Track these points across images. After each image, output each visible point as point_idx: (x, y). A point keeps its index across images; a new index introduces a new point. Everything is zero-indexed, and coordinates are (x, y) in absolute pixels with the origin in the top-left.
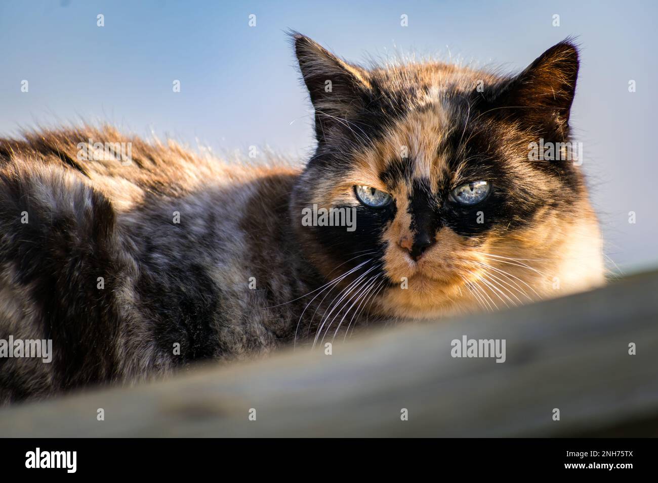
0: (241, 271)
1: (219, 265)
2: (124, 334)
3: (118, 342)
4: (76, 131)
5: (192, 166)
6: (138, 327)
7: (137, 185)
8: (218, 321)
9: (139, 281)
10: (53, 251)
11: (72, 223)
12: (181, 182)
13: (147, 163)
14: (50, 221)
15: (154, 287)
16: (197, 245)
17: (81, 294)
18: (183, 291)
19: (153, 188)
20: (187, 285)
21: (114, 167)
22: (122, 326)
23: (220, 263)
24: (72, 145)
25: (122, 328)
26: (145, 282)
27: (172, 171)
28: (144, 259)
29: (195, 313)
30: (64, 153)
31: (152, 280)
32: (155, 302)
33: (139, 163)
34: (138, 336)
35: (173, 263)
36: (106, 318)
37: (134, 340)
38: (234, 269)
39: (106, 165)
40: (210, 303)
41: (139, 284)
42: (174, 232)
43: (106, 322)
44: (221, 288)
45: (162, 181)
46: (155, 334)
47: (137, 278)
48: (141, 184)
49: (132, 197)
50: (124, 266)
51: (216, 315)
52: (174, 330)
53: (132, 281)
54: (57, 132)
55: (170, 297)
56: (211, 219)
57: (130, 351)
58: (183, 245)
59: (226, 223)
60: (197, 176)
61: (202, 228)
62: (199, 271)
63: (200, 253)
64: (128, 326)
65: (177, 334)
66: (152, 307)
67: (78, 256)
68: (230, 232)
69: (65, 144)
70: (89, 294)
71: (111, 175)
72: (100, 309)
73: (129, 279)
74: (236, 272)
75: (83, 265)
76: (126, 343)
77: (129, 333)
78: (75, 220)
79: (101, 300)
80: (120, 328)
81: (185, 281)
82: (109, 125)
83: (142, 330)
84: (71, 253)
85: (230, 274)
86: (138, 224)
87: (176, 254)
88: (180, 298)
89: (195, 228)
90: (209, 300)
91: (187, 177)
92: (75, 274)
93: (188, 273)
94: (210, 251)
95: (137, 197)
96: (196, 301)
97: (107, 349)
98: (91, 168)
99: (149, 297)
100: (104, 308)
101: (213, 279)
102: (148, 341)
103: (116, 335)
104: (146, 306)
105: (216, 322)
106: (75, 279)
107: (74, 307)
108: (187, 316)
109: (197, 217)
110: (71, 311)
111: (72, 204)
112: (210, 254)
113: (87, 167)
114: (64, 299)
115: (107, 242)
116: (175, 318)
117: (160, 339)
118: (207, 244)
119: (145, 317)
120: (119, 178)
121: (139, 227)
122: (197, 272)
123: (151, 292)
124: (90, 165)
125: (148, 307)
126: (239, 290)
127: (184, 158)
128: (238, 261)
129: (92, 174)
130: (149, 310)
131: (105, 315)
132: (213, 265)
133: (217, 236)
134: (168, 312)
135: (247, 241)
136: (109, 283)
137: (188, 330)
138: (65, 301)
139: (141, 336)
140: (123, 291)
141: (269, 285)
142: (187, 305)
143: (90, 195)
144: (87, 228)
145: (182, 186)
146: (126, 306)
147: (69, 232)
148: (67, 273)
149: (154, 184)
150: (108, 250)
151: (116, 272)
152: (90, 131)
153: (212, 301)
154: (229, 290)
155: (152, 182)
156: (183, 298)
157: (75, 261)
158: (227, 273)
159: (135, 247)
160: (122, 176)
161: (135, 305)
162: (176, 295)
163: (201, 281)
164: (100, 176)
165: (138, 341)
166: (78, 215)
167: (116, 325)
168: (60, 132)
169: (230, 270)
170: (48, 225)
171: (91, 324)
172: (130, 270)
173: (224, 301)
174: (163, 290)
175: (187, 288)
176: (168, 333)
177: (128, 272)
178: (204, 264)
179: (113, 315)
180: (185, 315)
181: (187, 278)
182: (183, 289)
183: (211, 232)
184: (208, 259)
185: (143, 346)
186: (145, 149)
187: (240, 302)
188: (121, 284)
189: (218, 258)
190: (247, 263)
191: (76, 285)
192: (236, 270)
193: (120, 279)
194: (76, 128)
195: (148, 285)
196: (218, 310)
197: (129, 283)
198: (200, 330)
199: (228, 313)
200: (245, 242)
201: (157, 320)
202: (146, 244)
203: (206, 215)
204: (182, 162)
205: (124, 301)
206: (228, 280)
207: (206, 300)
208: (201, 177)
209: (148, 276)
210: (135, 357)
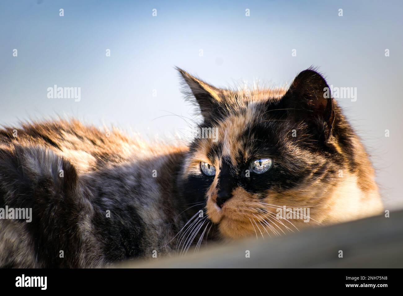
0: (158, 211)
1: (144, 207)
2: (84, 251)
3: (81, 256)
4: (54, 123)
5: (127, 145)
6: (94, 247)
7: (92, 155)
8: (144, 244)
9: (94, 217)
10: (38, 201)
11: (50, 182)
12: (120, 154)
13: (98, 142)
14: (36, 182)
15: (104, 221)
16: (131, 193)
17: (56, 226)
18: (122, 224)
19: (102, 157)
20: (125, 220)
21: (78, 144)
22: (83, 246)
23: (145, 205)
24: (52, 131)
25: (83, 247)
26: (98, 218)
27: (114, 147)
28: (97, 202)
29: (131, 238)
30: (47, 136)
31: (103, 216)
32: (105, 230)
33: (94, 143)
34: (93, 252)
35: (116, 205)
36: (73, 241)
37: (91, 254)
38: (153, 210)
39: (73, 143)
40: (139, 233)
41: (94, 219)
42: (116, 184)
43: (73, 244)
44: (146, 223)
45: (107, 152)
46: (105, 250)
47: (92, 215)
48: (94, 155)
49: (89, 162)
50: (83, 208)
51: (143, 240)
52: (117, 249)
53: (89, 216)
54: (43, 124)
55: (114, 228)
56: (139, 176)
57: (88, 262)
58: (122, 192)
59: (148, 179)
60: (130, 151)
61: (133, 182)
62: (132, 210)
63: (133, 198)
64: (87, 246)
65: (119, 252)
66: (103, 233)
67: (53, 203)
68: (151, 185)
69: (47, 131)
70: (61, 227)
71: (76, 149)
72: (68, 236)
73: (87, 216)
74: (154, 212)
75: (56, 208)
76: (86, 257)
77: (88, 250)
78: (52, 180)
79: (69, 230)
80: (82, 247)
81: (124, 218)
82: (75, 118)
83: (96, 249)
84: (49, 201)
85: (151, 214)
86: (93, 179)
87: (118, 198)
88: (120, 228)
89: (129, 182)
90: (139, 230)
91: (123, 151)
92: (52, 214)
93: (125, 212)
94: (139, 197)
95: (92, 162)
96: (130, 231)
97: (74, 261)
98: (63, 145)
99: (101, 227)
100: (71, 235)
101: (141, 216)
102: (100, 256)
103: (79, 252)
104: (99, 233)
105: (143, 244)
106: (52, 217)
107: (52, 235)
108: (125, 240)
109: (130, 175)
110: (50, 237)
111: (51, 170)
112: (139, 199)
113: (61, 145)
114: (45, 230)
115: (72, 192)
116: (118, 241)
117: (108, 254)
118: (136, 192)
119: (98, 240)
120: (81, 151)
121: (94, 181)
122: (131, 211)
123: (103, 224)
124: (63, 143)
125: (100, 234)
126: (156, 224)
127: (122, 139)
128: (155, 204)
129: (64, 148)
130: (101, 236)
131: (72, 239)
132: (140, 207)
133: (143, 187)
134: (113, 237)
135: (160, 191)
136: (75, 219)
137: (126, 249)
138: (46, 231)
139: (96, 252)
140: (84, 224)
141: (173, 220)
142: (125, 233)
143: (61, 163)
144: (60, 185)
145: (120, 156)
146: (86, 233)
147: (48, 188)
148: (47, 214)
149: (102, 155)
150: (73, 197)
151: (79, 212)
152: (63, 122)
153: (141, 231)
154: (151, 224)
155: (101, 153)
156: (122, 228)
157: (52, 206)
158: (149, 212)
159: (91, 194)
160: (83, 150)
161: (92, 233)
162: (118, 226)
163: (133, 218)
164: (69, 150)
165: (94, 255)
166: (54, 176)
167: (79, 245)
168: (44, 123)
169: (151, 210)
170: (35, 184)
171: (63, 245)
172: (88, 210)
173: (147, 231)
174: (109, 223)
175: (125, 222)
176: (113, 250)
177: (86, 211)
178: (135, 205)
179: (77, 239)
180: (124, 239)
181: (125, 215)
182: (122, 223)
183: (139, 184)
184: (137, 203)
185: (96, 258)
186: (98, 134)
187: (157, 231)
188: (82, 219)
189: (143, 202)
190: (161, 206)
191: (53, 221)
192: (154, 210)
193: (81, 216)
194: (54, 121)
195: (100, 219)
196: (144, 237)
197: (88, 218)
198: (133, 249)
199: (150, 239)
200: (159, 191)
201: (106, 242)
202: (98, 191)
203: (136, 174)
204: (121, 142)
205: (84, 230)
206: (150, 217)
207: (137, 230)
208: (132, 151)
209: (100, 213)
210: (92, 266)
